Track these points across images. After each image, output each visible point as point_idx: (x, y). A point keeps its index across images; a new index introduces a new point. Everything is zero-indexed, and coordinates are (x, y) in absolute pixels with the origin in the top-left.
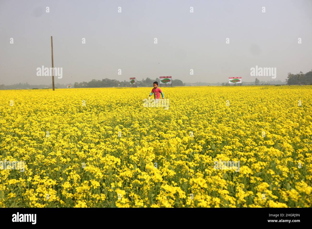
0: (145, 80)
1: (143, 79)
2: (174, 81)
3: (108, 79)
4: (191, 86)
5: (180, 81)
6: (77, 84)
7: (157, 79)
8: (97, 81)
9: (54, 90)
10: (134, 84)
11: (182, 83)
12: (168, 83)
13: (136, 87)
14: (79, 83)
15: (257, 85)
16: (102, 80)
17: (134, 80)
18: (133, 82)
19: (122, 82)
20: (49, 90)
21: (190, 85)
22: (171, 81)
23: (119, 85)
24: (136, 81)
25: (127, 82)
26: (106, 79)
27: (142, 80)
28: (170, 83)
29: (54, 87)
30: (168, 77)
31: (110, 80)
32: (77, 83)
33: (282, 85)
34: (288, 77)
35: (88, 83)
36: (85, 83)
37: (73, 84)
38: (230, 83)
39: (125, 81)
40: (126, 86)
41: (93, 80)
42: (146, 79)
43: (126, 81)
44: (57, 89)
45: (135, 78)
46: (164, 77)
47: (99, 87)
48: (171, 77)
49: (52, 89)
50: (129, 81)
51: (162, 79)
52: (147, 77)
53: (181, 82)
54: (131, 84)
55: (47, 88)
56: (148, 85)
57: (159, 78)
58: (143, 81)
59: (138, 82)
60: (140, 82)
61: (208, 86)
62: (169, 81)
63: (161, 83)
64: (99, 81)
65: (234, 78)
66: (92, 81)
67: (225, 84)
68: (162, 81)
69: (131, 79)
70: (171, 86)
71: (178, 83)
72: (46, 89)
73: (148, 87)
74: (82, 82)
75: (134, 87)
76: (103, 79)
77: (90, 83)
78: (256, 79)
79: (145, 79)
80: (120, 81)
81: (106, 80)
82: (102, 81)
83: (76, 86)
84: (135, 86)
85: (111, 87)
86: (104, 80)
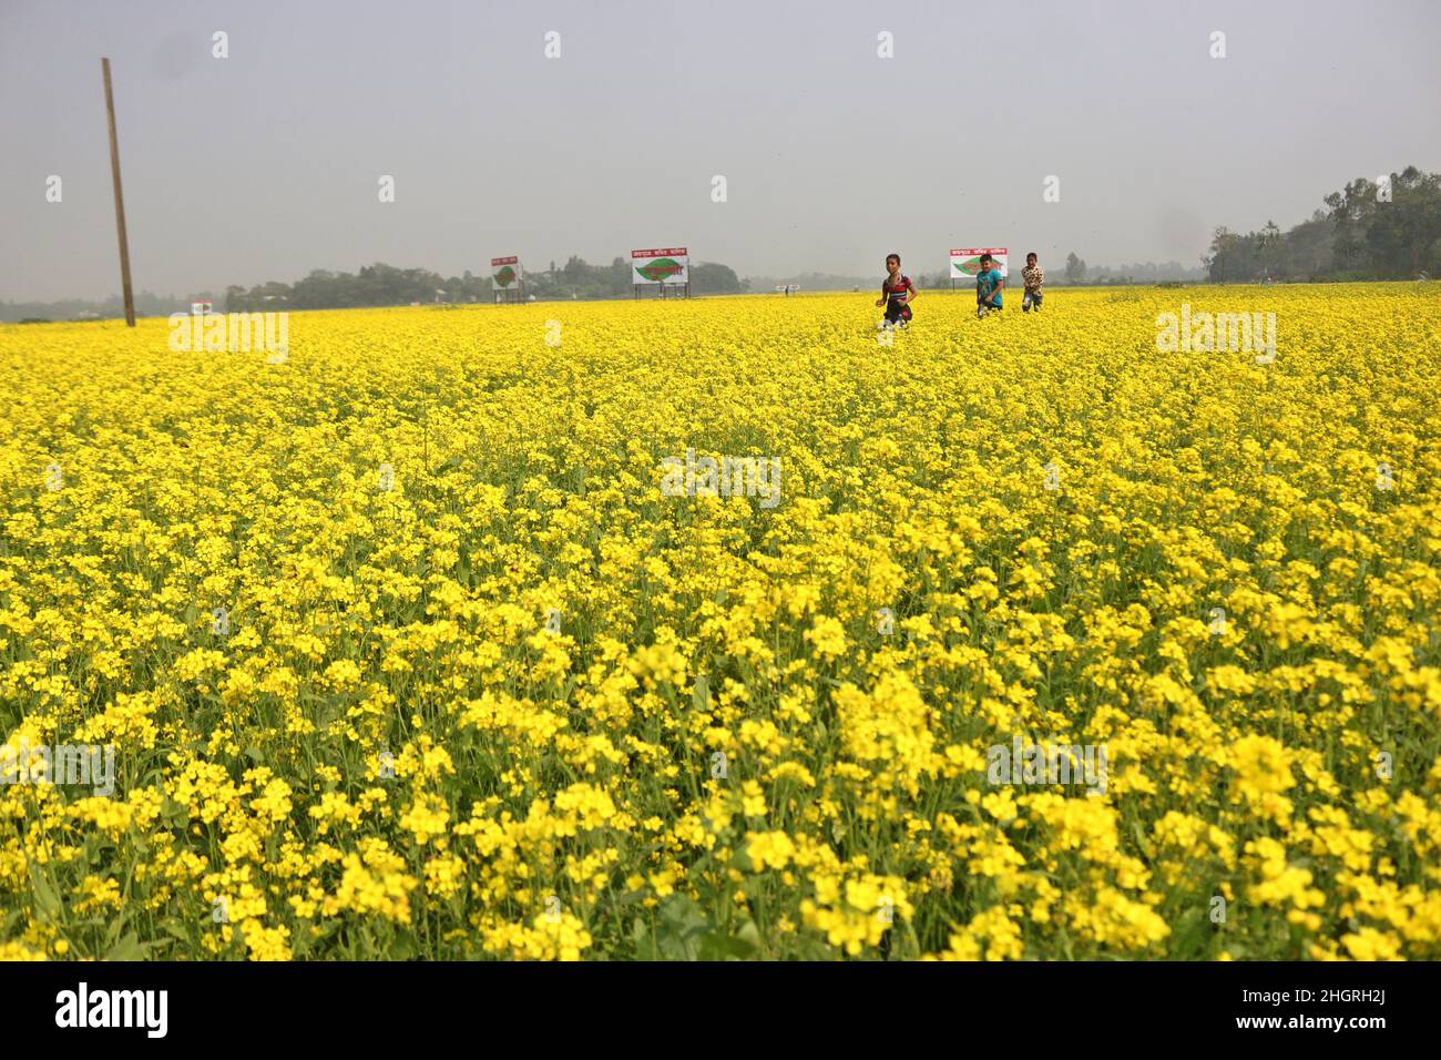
0: (563, 269)
1: (553, 265)
2: (696, 269)
3: (386, 268)
4: (776, 292)
5: (723, 268)
6: (237, 294)
7: (618, 261)
8: (336, 276)
9: (131, 323)
10: (513, 285)
11: (735, 278)
12: (669, 280)
13: (524, 302)
14: (249, 291)
15: (1074, 284)
16: (356, 273)
17: (512, 266)
18: (506, 276)
19: (455, 280)
20: (106, 323)
21: (768, 288)
22: (685, 272)
23: (441, 292)
24: (519, 276)
25: (478, 280)
26: (379, 265)
27: (549, 269)
28: (680, 279)
29: (130, 310)
30: (669, 252)
31: (398, 271)
32: (241, 289)
33: (1187, 283)
34: (1214, 249)
35: (291, 286)
36: (275, 288)
37: (221, 292)
38: (955, 274)
39: (468, 274)
40: (474, 298)
41: (314, 273)
42: (567, 262)
43: (475, 275)
44: (147, 322)
45: (514, 260)
46: (653, 253)
47: (345, 306)
48: (683, 252)
49: (123, 322)
50: (487, 271)
51: (646, 262)
52: (572, 256)
53: (731, 274)
54: (496, 286)
55: (95, 315)
56: (577, 291)
57: (628, 259)
58: (551, 272)
59: (530, 276)
60: (539, 277)
61: (856, 290)
62: (676, 268)
63: (638, 279)
64: (343, 276)
65: (972, 253)
66: (311, 278)
67: (932, 283)
68: (645, 271)
69: (496, 262)
70: (686, 292)
71: (716, 281)
72: (90, 320)
73: (580, 299)
74: (263, 285)
75: (513, 302)
76: (363, 269)
77: (300, 287)
78: (1072, 258)
79: (561, 265)
80: (446, 276)
81: (378, 273)
82: (361, 277)
83: (236, 302)
84: (518, 297)
85: (401, 305)
86: (367, 273)
